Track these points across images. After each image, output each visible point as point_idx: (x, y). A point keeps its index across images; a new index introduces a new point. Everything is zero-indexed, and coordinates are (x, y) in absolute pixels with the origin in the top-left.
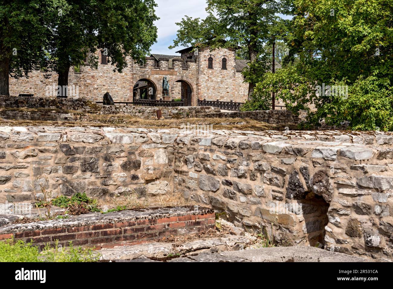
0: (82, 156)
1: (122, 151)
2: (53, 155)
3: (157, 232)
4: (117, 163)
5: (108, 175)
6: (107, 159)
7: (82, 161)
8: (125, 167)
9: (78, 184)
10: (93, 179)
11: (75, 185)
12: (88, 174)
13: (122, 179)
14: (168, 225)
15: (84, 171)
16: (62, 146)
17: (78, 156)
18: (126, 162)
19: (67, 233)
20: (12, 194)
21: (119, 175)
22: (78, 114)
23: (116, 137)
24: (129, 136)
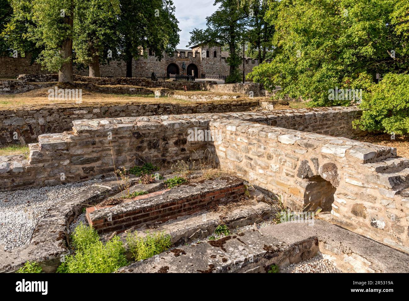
0: (148, 139)
1: (174, 133)
2: (129, 140)
3: (206, 203)
4: (171, 142)
5: (166, 150)
6: (165, 139)
7: (148, 142)
8: (176, 143)
9: (146, 157)
10: (156, 153)
11: (145, 158)
12: (153, 150)
13: (174, 152)
14: (214, 197)
15: (150, 149)
16: (134, 134)
17: (145, 139)
18: (177, 141)
19: (143, 213)
20: (102, 168)
21: (173, 149)
22: (139, 88)
23: (170, 125)
24: (179, 123)
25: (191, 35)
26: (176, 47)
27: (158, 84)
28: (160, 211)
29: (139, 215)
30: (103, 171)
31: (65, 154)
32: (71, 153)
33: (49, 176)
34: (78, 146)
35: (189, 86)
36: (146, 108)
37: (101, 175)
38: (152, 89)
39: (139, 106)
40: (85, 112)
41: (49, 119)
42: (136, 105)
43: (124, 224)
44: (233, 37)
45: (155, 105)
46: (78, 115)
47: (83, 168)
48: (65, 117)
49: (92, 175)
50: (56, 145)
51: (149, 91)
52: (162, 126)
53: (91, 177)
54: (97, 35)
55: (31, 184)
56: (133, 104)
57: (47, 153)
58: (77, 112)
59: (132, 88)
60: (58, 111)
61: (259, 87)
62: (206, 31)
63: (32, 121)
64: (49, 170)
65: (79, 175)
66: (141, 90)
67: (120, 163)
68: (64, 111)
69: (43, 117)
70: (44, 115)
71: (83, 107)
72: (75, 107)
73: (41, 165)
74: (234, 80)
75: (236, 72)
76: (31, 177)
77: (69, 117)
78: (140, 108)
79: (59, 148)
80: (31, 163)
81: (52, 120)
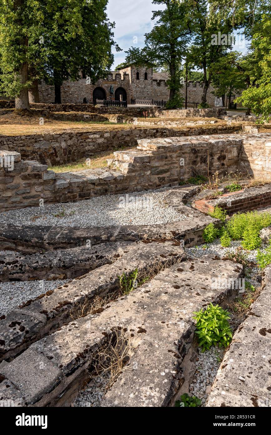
0: (201, 154)
1: (218, 150)
2: (188, 155)
4: (216, 157)
5: (211, 164)
6: (212, 155)
7: (201, 157)
8: (219, 159)
9: (198, 170)
10: (205, 167)
11: (197, 171)
12: (203, 164)
13: (217, 166)
15: (201, 163)
16: (192, 150)
17: (199, 154)
18: (219, 157)
20: (170, 178)
21: (216, 164)
22: (93, 115)
23: (216, 143)
24: (222, 141)
25: (127, 55)
26: (111, 68)
27: (104, 110)
28: (249, 203)
29: (239, 204)
30: (171, 181)
31: (148, 166)
32: (152, 165)
33: (138, 183)
34: (156, 160)
35: (136, 112)
36: (147, 132)
37: (169, 184)
38: (106, 115)
39: (141, 130)
40: (97, 136)
41: (70, 142)
42: (138, 130)
43: (230, 210)
44: (174, 57)
45: (154, 129)
46: (92, 139)
47: (158, 178)
48: (82, 141)
49: (163, 184)
50: (143, 159)
51: (103, 117)
52: (211, 143)
53: (162, 186)
54: (42, 56)
55: (126, 189)
56: (136, 128)
57: (138, 165)
58: (92, 136)
59: (87, 114)
60: (77, 135)
61: (218, 113)
62: (144, 50)
63: (56, 145)
64: (138, 178)
65: (155, 183)
66: (95, 117)
67: (182, 174)
68: (81, 135)
69: (65, 141)
70: (66, 139)
71: (96, 132)
72: (90, 131)
73: (133, 174)
74: (175, 106)
75: (177, 97)
76: (127, 184)
77: (85, 141)
78: (142, 132)
79: (145, 161)
80: (128, 172)
81: (72, 143)
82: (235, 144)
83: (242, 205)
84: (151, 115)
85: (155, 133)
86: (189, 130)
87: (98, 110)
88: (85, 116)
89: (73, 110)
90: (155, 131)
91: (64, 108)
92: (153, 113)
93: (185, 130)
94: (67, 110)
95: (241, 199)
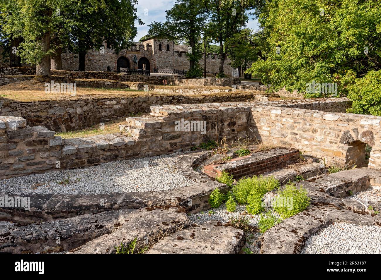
0: (211, 121)
1: (228, 117)
3: (278, 163)
4: (226, 124)
5: (222, 130)
6: (222, 121)
7: (211, 123)
8: (229, 125)
10: (216, 133)
11: (208, 136)
12: (214, 130)
13: (227, 132)
14: (283, 159)
15: (212, 129)
16: (203, 116)
17: (210, 121)
18: (229, 123)
20: (182, 144)
21: (227, 129)
22: (115, 82)
23: (226, 110)
24: (231, 109)
25: (149, 28)
26: (134, 40)
27: (126, 78)
28: (256, 167)
29: (246, 169)
30: (182, 146)
31: (160, 131)
32: (163, 131)
33: (149, 149)
34: (167, 126)
35: (157, 80)
36: (163, 99)
37: (181, 149)
38: (127, 83)
39: (157, 97)
40: (114, 102)
41: (86, 108)
42: (155, 97)
43: (238, 175)
44: (193, 31)
45: (170, 96)
46: (109, 105)
47: (170, 143)
48: (98, 107)
49: (175, 149)
50: (155, 124)
51: (124, 85)
52: (220, 110)
53: (174, 151)
54: (66, 27)
55: (137, 155)
56: (152, 95)
57: (149, 130)
58: (108, 102)
59: (108, 81)
60: (93, 101)
61: (233, 82)
62: (166, 24)
63: (71, 111)
64: (149, 144)
65: (167, 148)
66: (116, 84)
67: (193, 140)
68: (97, 102)
69: (80, 106)
70: (81, 105)
71: (113, 98)
72: (107, 98)
73: (145, 140)
74: (195, 75)
75: (197, 67)
76: (138, 150)
77: (101, 107)
78: (158, 99)
79: (156, 127)
80: (139, 138)
81: (88, 109)
82: (244, 111)
83: (249, 169)
84: (171, 83)
85: (171, 100)
86: (204, 98)
87: (120, 78)
88: (106, 83)
89: (95, 77)
90: (171, 98)
91: (86, 75)
92: (173, 81)
93: (200, 97)
94: (89, 77)
95: (248, 164)
